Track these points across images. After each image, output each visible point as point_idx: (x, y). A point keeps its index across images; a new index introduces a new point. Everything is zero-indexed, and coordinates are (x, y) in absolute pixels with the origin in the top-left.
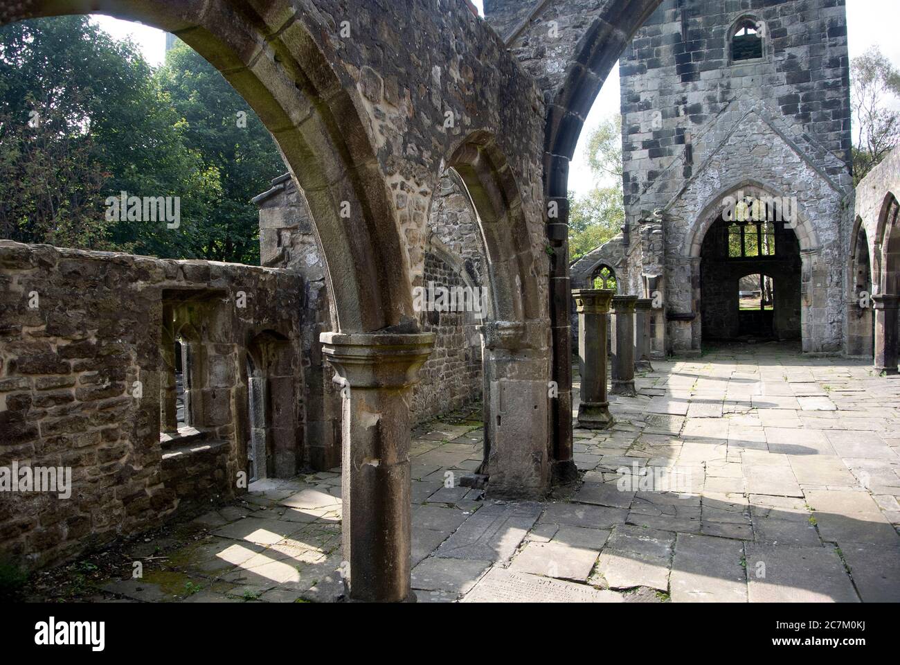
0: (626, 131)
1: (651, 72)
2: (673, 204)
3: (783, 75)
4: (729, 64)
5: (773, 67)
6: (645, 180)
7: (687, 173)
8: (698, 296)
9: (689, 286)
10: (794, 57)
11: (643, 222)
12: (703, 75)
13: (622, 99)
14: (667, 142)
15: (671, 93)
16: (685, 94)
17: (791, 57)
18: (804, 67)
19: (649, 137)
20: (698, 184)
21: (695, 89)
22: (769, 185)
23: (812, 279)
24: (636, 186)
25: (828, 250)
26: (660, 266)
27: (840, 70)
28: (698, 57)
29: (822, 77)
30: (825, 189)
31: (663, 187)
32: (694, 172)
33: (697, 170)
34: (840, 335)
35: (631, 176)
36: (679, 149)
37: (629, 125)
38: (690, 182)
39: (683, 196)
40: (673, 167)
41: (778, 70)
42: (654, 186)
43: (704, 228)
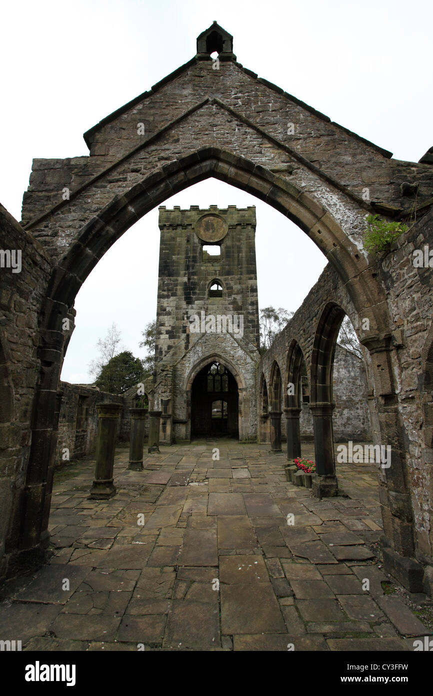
0: (158, 325)
1: (172, 298)
2: (179, 362)
3: (231, 306)
4: (208, 299)
5: (227, 302)
6: (166, 349)
7: (187, 347)
8: (190, 411)
9: (185, 405)
10: (236, 299)
11: (163, 371)
12: (196, 302)
13: (157, 309)
14: (177, 332)
15: (181, 309)
16: (187, 310)
17: (234, 299)
18: (240, 304)
19: (169, 328)
20: (191, 353)
21: (192, 308)
22: (224, 356)
23: (243, 403)
24: (161, 352)
25: (250, 389)
26: (170, 394)
27: (255, 307)
28: (194, 294)
29: (248, 309)
30: (249, 360)
31: (174, 354)
32: (190, 348)
33: (191, 346)
34: (256, 432)
35: (159, 347)
36: (184, 336)
37: (160, 322)
38: (187, 352)
39: (184, 359)
40: (180, 344)
41: (229, 304)
42: (170, 353)
43: (193, 376)
